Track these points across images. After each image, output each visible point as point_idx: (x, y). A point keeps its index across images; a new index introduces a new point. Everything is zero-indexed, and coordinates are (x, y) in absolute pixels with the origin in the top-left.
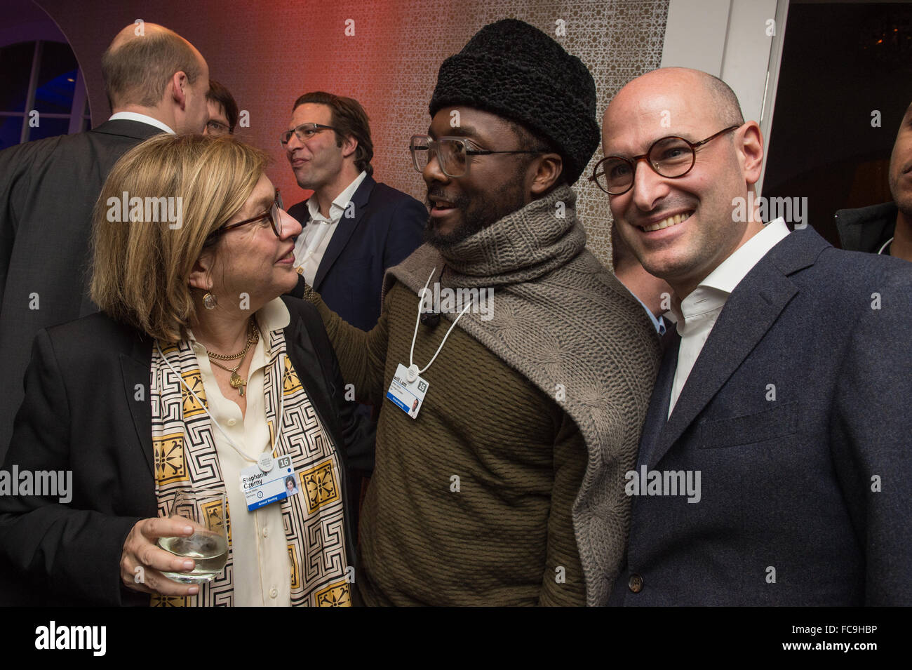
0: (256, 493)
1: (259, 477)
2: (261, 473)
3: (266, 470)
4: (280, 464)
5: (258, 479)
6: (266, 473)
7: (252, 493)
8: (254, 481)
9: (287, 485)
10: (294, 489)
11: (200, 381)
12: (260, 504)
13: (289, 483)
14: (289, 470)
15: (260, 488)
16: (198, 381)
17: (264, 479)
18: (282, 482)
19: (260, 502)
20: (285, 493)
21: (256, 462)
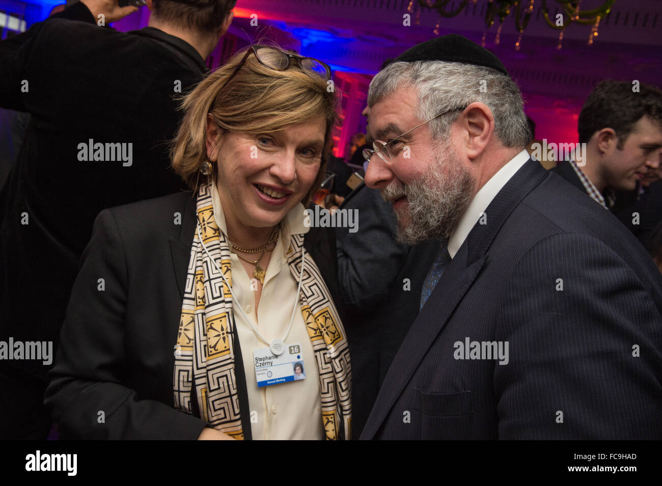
0: (266, 372)
1: (270, 359)
2: (272, 355)
3: (277, 353)
4: (291, 351)
5: (269, 361)
6: (276, 356)
7: (262, 372)
8: (265, 361)
9: (295, 370)
10: (302, 375)
11: (230, 270)
12: (268, 383)
13: (298, 368)
14: (299, 357)
15: (270, 369)
16: (228, 270)
17: (275, 361)
18: (291, 367)
19: (270, 381)
20: (293, 376)
21: (268, 345)
